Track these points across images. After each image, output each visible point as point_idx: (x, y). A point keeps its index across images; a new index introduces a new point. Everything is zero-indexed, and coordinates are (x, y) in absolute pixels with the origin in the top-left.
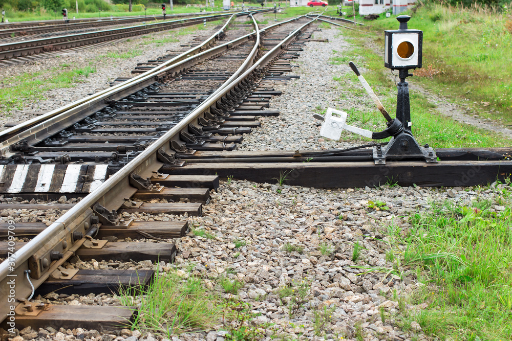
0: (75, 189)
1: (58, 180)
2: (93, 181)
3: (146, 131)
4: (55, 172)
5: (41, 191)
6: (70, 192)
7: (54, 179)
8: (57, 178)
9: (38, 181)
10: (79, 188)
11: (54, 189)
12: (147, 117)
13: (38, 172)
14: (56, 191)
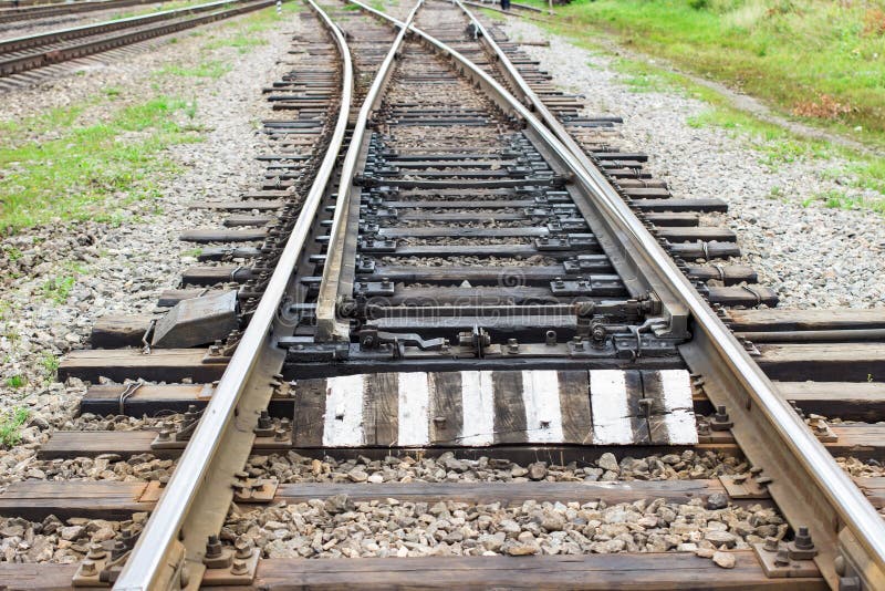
0: (632, 436)
1: (579, 412)
2: (664, 413)
3: (518, 253)
4: (564, 391)
5: (545, 441)
6: (622, 443)
7: (566, 409)
8: (573, 406)
9: (528, 414)
10: (643, 433)
11: (576, 434)
12: (473, 215)
13: (519, 389)
14: (585, 441)
